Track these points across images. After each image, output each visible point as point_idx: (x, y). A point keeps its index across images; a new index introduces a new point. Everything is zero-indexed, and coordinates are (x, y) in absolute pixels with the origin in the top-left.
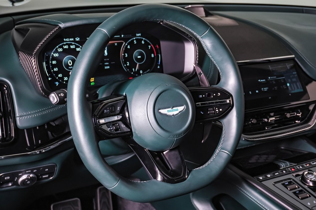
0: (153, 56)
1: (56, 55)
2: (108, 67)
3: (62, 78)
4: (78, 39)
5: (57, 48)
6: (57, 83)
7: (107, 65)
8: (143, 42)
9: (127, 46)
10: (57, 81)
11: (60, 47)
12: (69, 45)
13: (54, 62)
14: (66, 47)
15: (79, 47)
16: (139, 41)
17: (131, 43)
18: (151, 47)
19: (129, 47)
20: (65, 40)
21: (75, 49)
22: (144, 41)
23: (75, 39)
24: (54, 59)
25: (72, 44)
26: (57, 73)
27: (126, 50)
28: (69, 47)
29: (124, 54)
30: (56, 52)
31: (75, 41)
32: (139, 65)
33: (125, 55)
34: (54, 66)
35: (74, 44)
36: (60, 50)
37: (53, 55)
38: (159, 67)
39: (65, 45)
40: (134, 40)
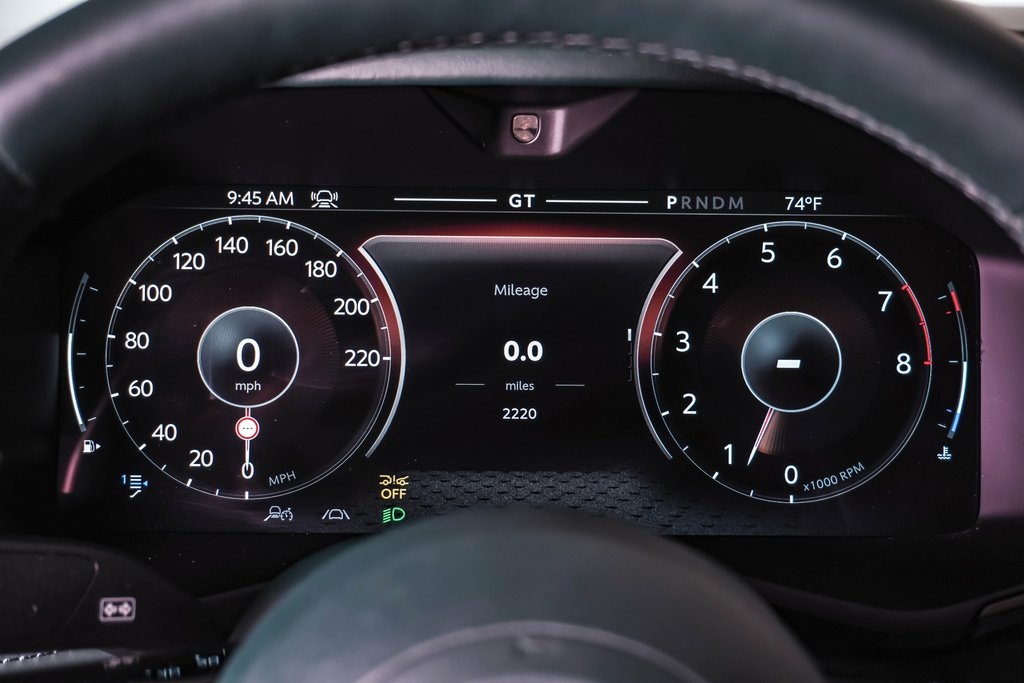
0: (904, 363)
1: (158, 293)
2: (530, 414)
3: (175, 454)
4: (325, 201)
5: (173, 249)
6: (136, 478)
7: (521, 399)
8: (834, 259)
9: (700, 276)
10: (137, 465)
11: (188, 244)
12: (259, 234)
13: (135, 340)
14: (231, 246)
15: (324, 254)
16: (801, 248)
17: (737, 263)
18: (900, 298)
19: (711, 284)
20: (233, 196)
21: (295, 266)
22: (846, 249)
23: (303, 200)
24: (138, 314)
25: (280, 233)
26: (145, 414)
27: (689, 308)
28: (258, 247)
29: (670, 329)
30: (161, 271)
31: (302, 212)
32: (786, 424)
33: (671, 340)
34: (134, 365)
35: (293, 233)
36: (192, 262)
37: (135, 292)
38: (945, 455)
39: (227, 232)
40: (761, 236)
